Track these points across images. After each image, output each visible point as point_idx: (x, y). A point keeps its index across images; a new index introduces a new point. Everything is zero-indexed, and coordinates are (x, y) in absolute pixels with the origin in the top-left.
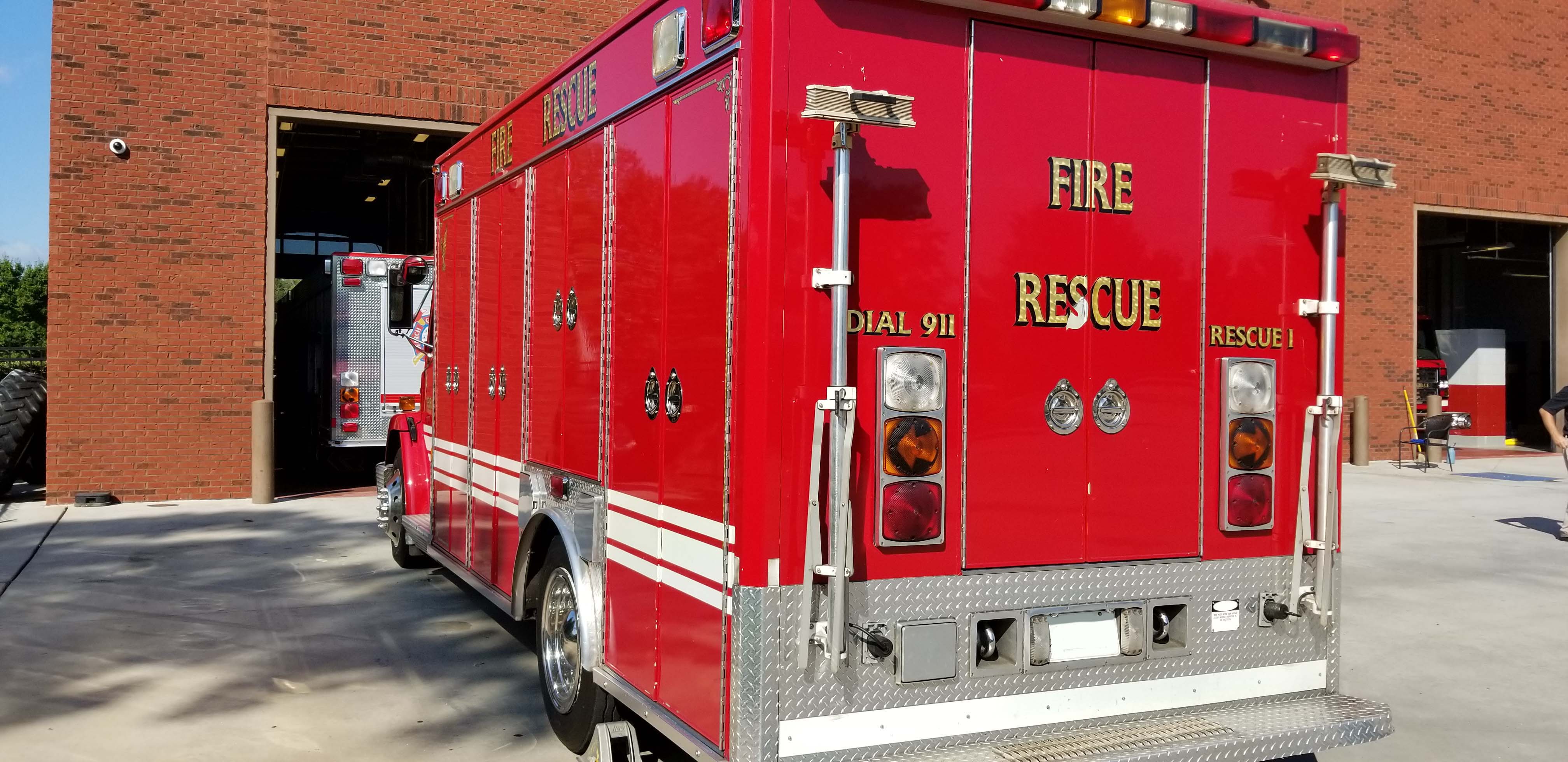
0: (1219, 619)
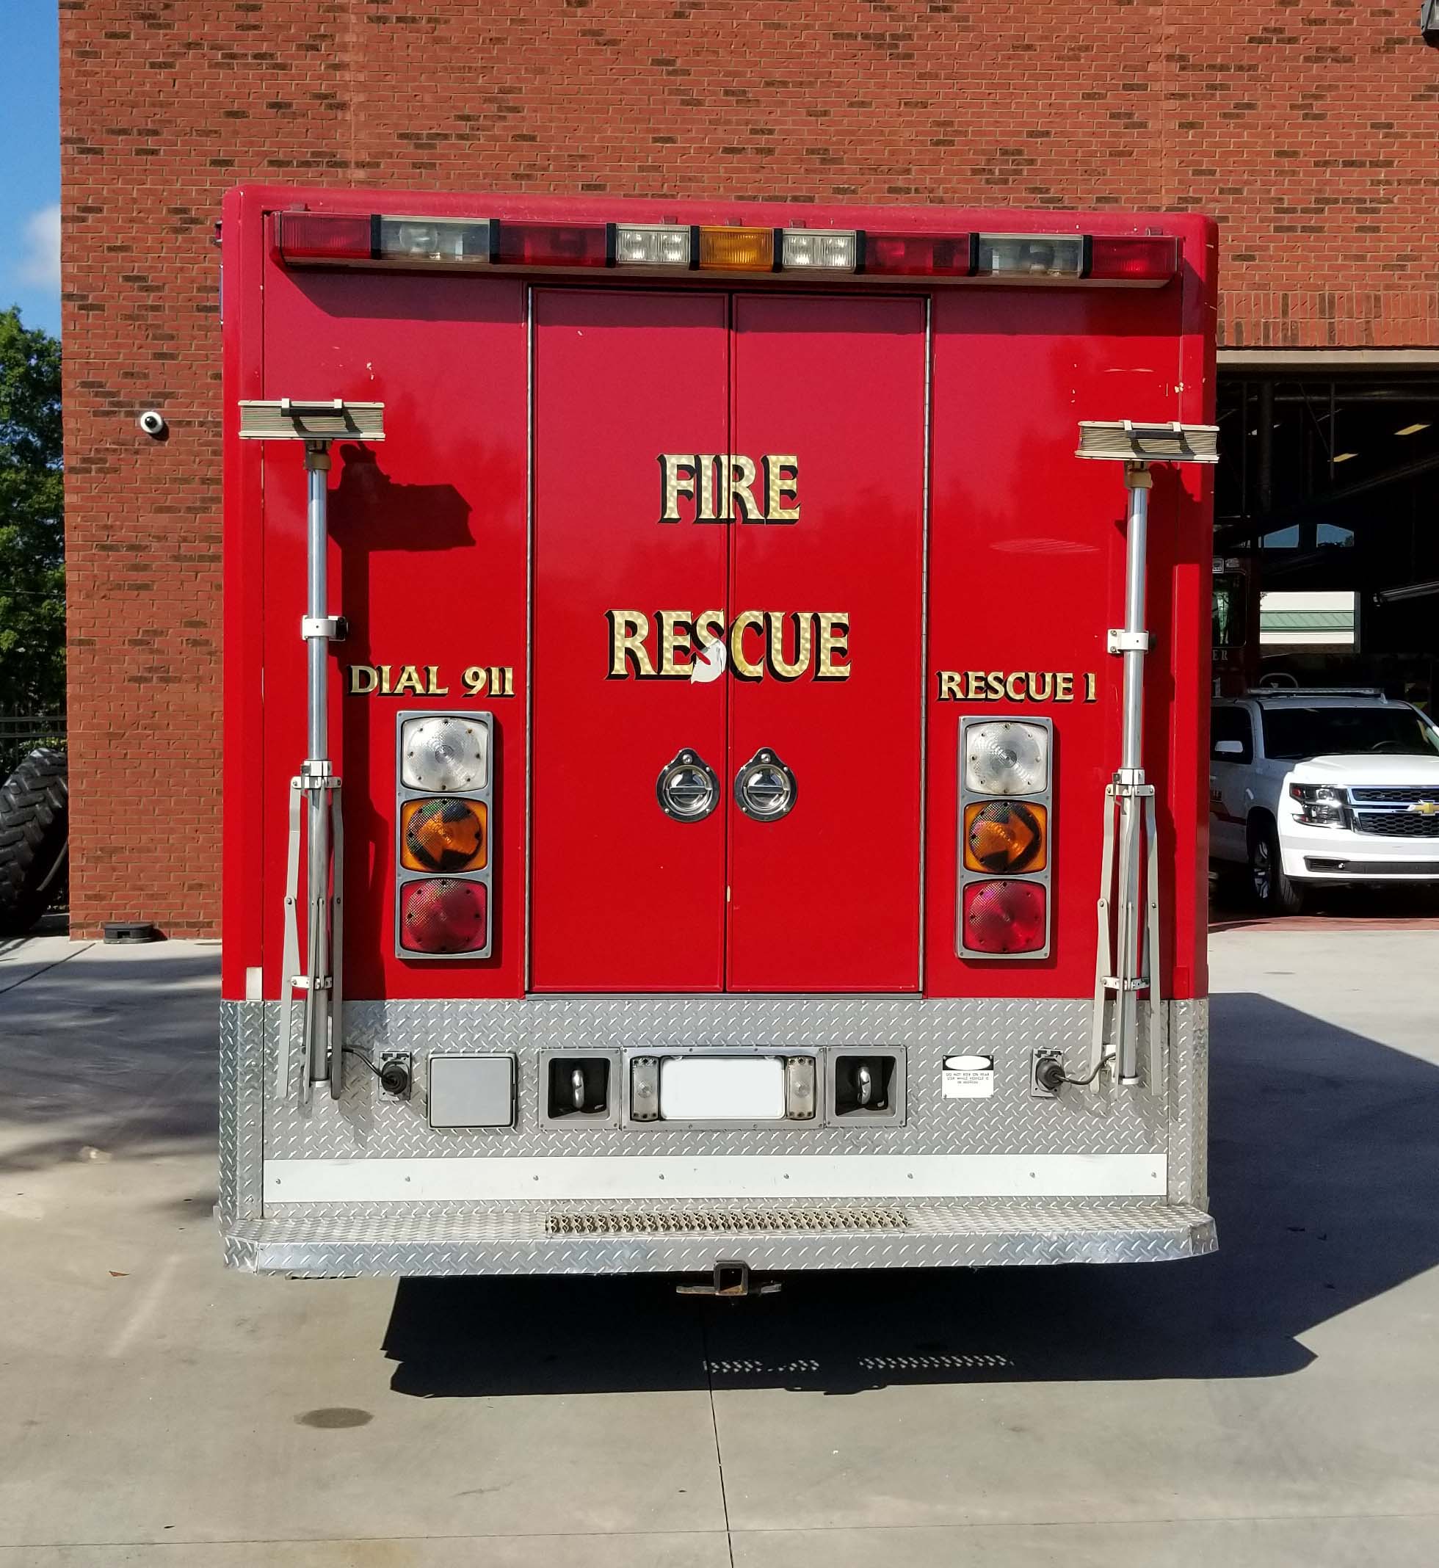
0: (956, 1080)
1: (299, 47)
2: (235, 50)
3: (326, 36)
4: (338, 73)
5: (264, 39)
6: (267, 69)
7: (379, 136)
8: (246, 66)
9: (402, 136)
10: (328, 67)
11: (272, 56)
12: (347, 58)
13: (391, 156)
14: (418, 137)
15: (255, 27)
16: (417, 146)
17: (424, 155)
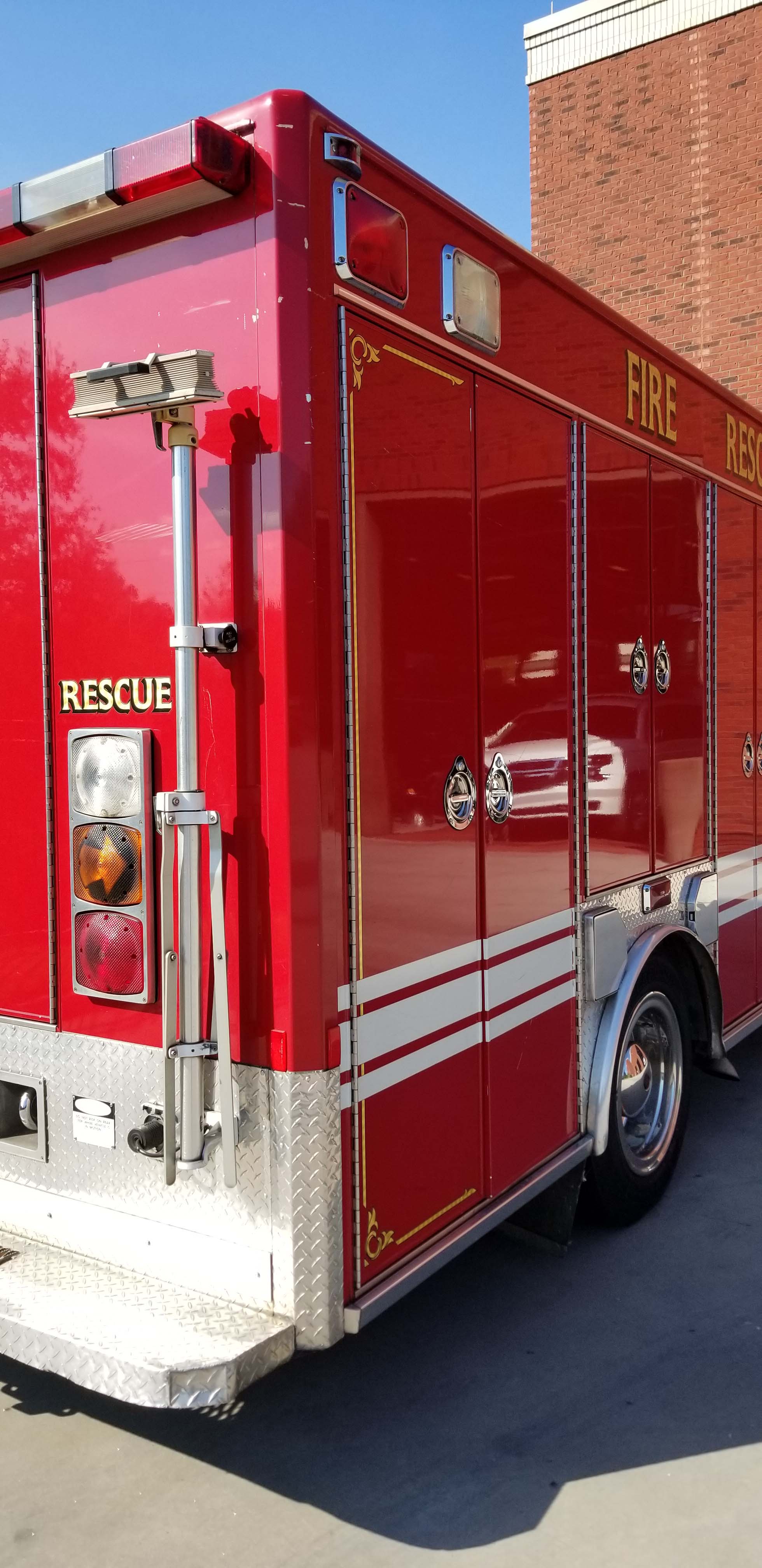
1: (669, 277)
2: (631, 288)
3: (685, 265)
4: (693, 288)
5: (647, 277)
6: (649, 296)
7: (719, 324)
8: (637, 297)
9: (734, 320)
10: (687, 285)
11: (652, 287)
12: (697, 276)
13: (725, 335)
14: (744, 318)
15: (643, 271)
16: (743, 325)
17: (748, 330)
